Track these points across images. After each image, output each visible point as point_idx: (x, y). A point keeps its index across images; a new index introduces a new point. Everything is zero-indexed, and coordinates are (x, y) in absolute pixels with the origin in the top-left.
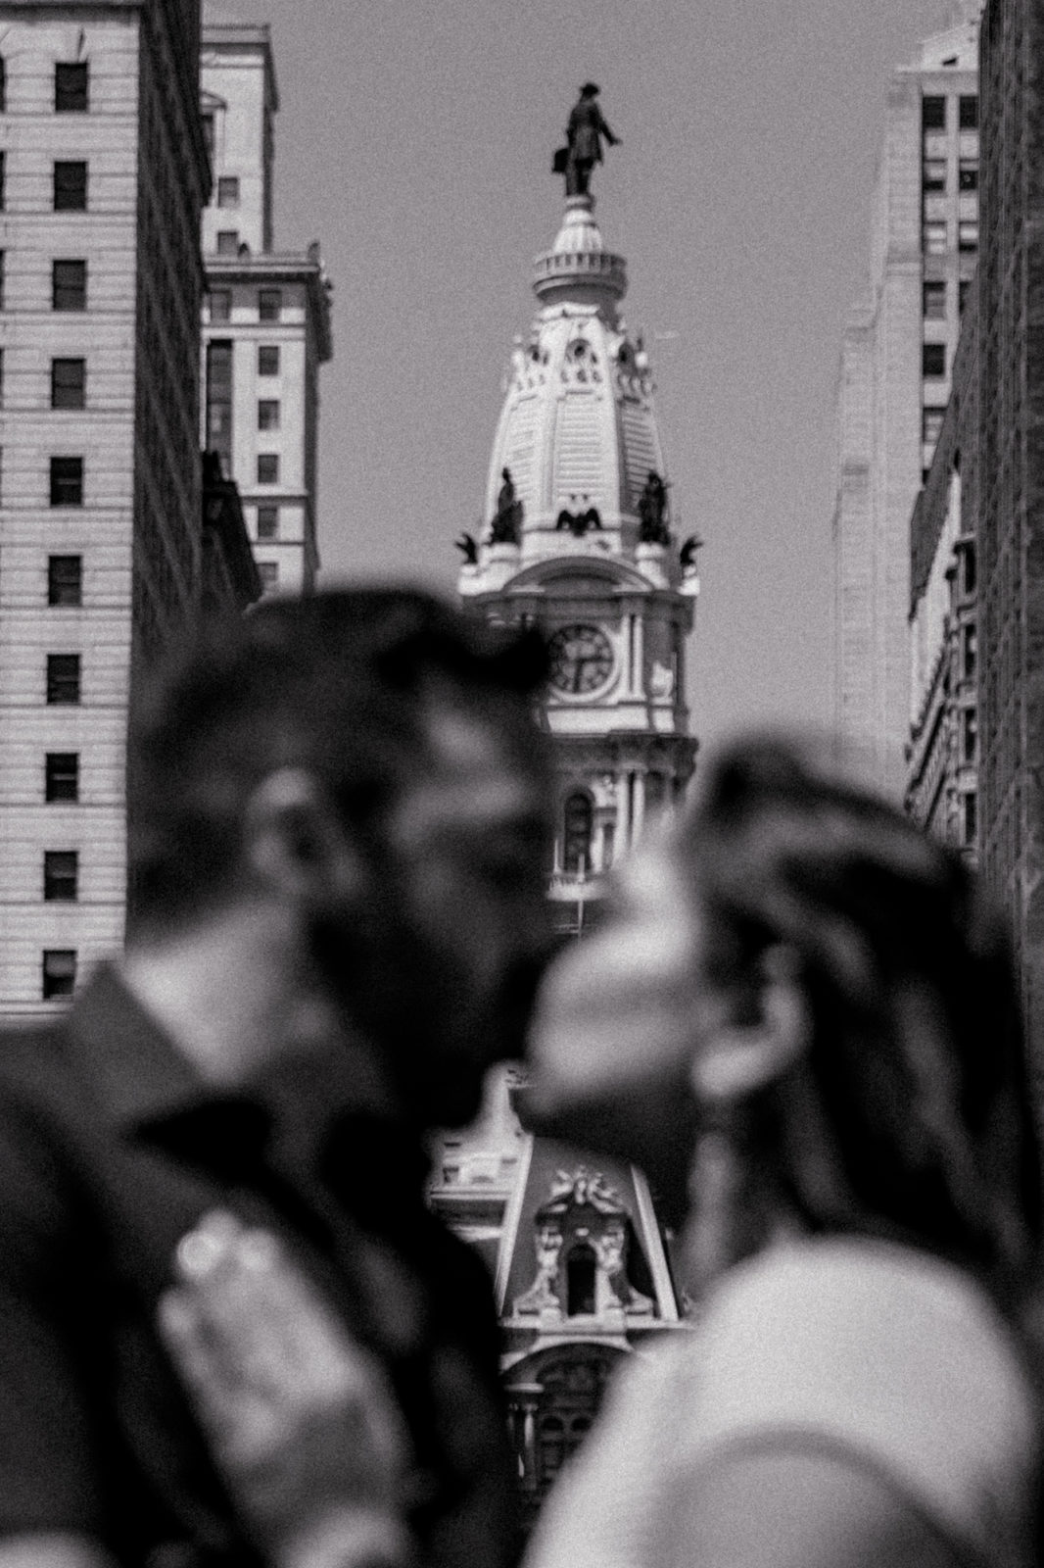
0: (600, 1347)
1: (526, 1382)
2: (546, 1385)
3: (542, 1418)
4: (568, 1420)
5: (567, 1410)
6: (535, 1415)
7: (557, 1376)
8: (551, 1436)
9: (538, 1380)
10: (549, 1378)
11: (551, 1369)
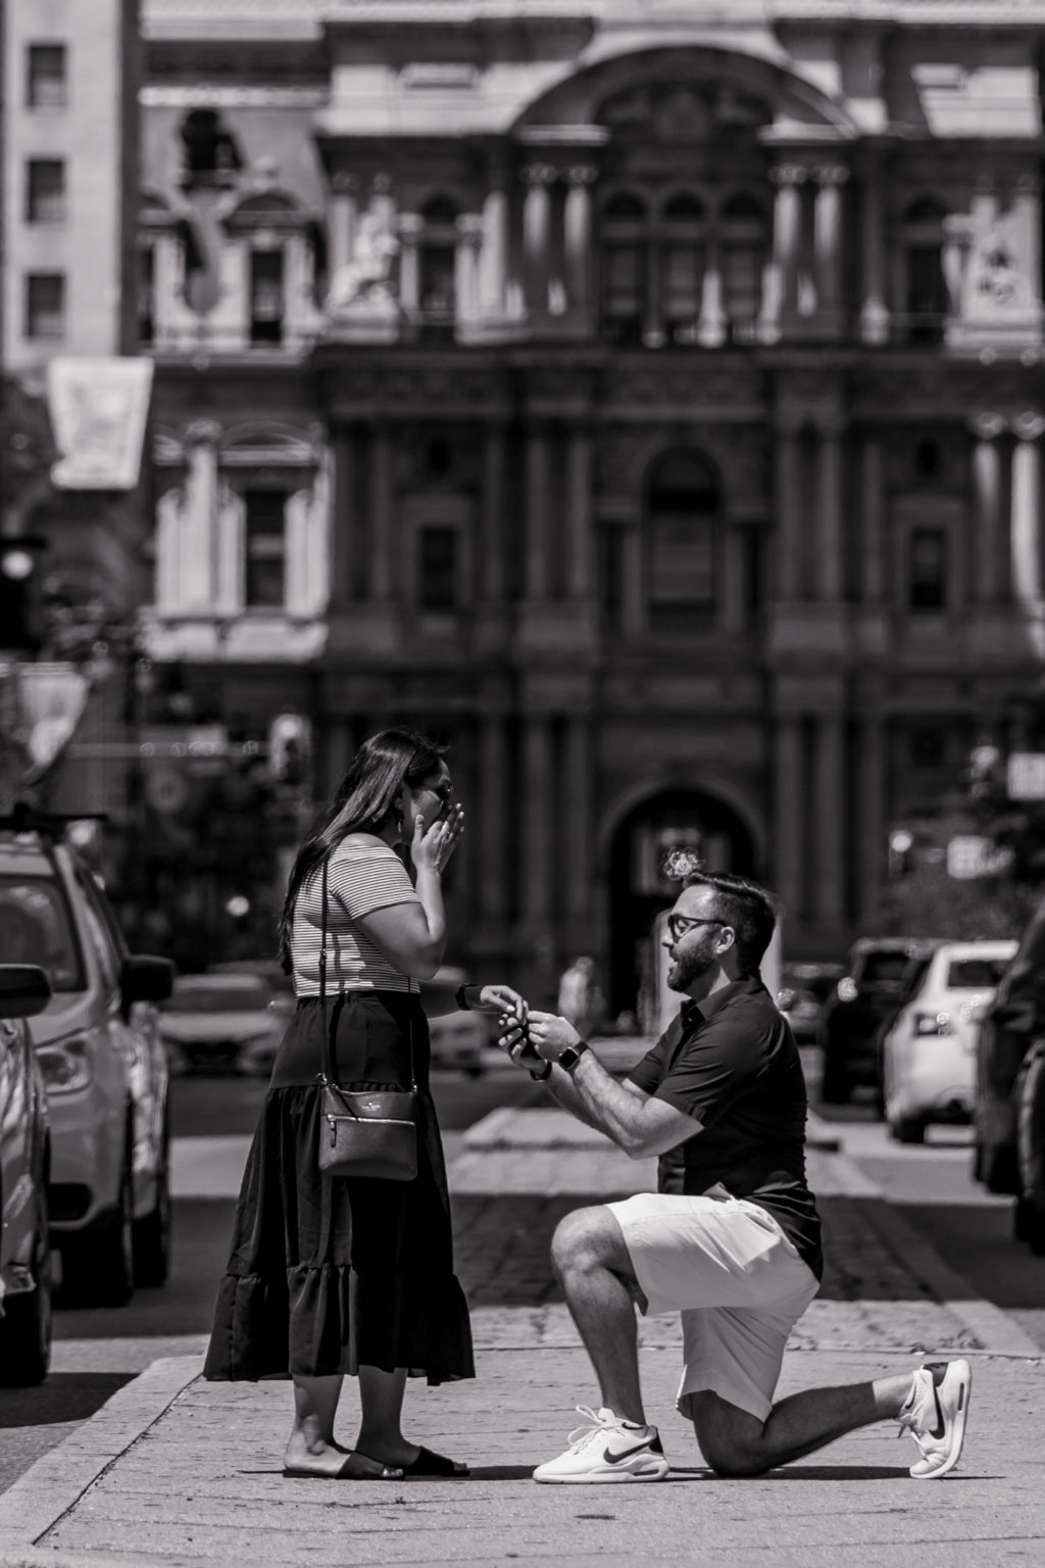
0: (719, 54)
1: (575, 122)
2: (616, 129)
3: (607, 192)
4: (656, 198)
5: (655, 180)
6: (592, 189)
7: (636, 110)
8: (624, 230)
9: (598, 119)
10: (621, 114)
11: (622, 97)
